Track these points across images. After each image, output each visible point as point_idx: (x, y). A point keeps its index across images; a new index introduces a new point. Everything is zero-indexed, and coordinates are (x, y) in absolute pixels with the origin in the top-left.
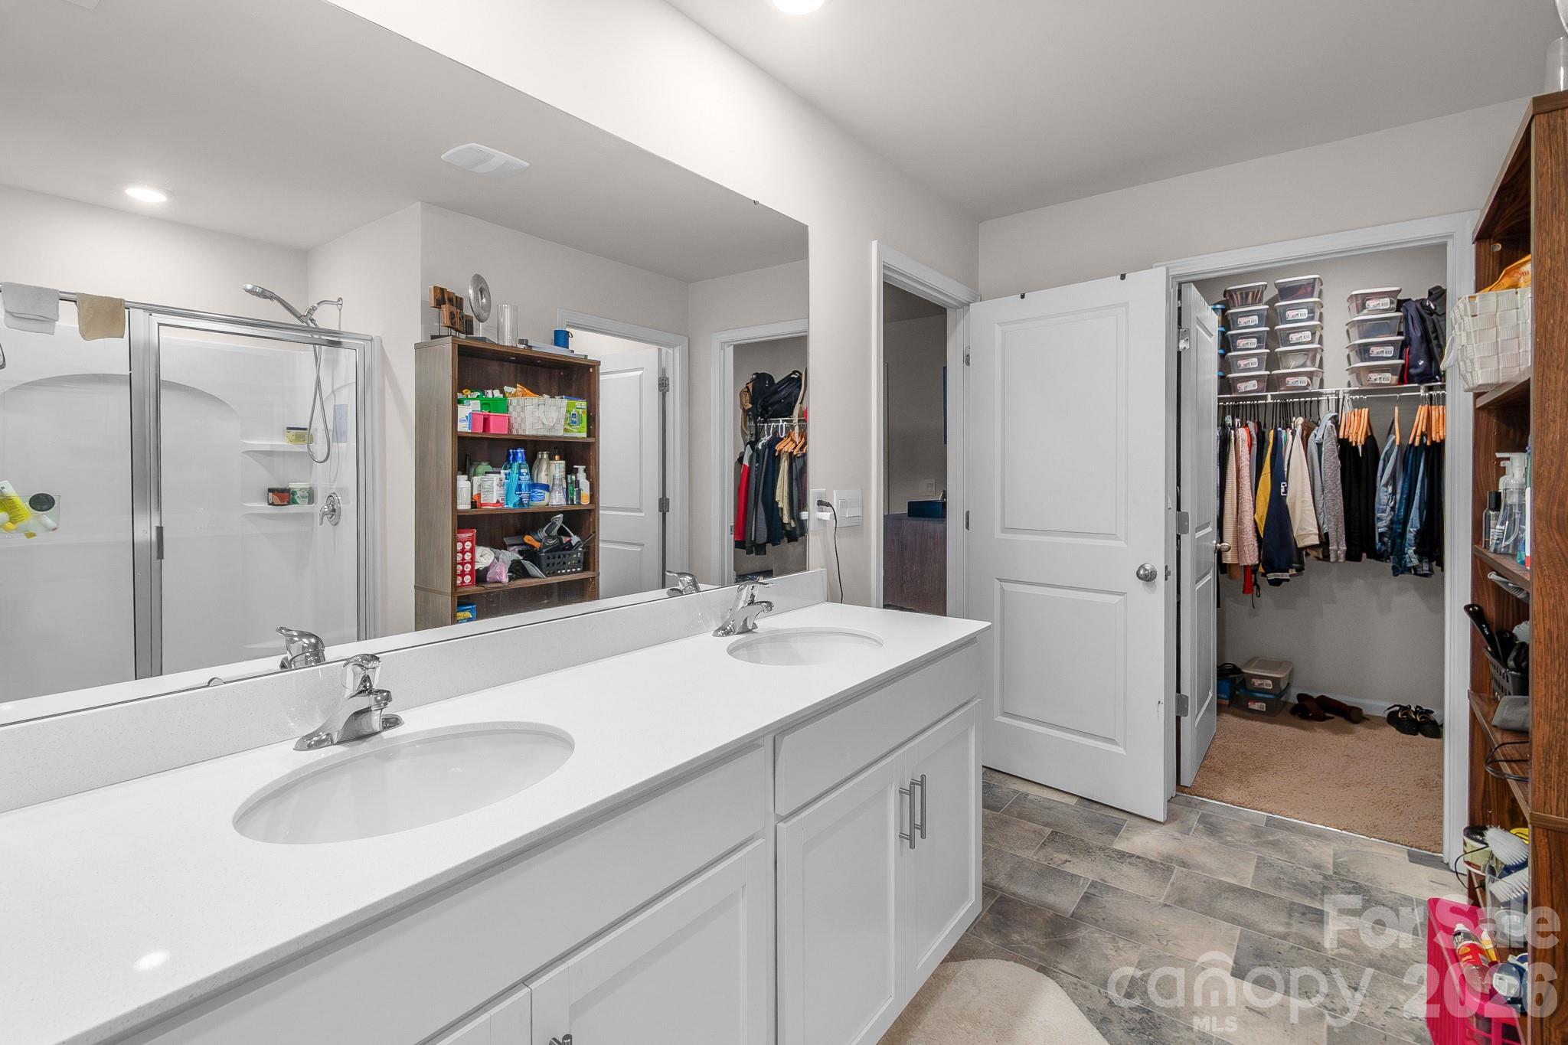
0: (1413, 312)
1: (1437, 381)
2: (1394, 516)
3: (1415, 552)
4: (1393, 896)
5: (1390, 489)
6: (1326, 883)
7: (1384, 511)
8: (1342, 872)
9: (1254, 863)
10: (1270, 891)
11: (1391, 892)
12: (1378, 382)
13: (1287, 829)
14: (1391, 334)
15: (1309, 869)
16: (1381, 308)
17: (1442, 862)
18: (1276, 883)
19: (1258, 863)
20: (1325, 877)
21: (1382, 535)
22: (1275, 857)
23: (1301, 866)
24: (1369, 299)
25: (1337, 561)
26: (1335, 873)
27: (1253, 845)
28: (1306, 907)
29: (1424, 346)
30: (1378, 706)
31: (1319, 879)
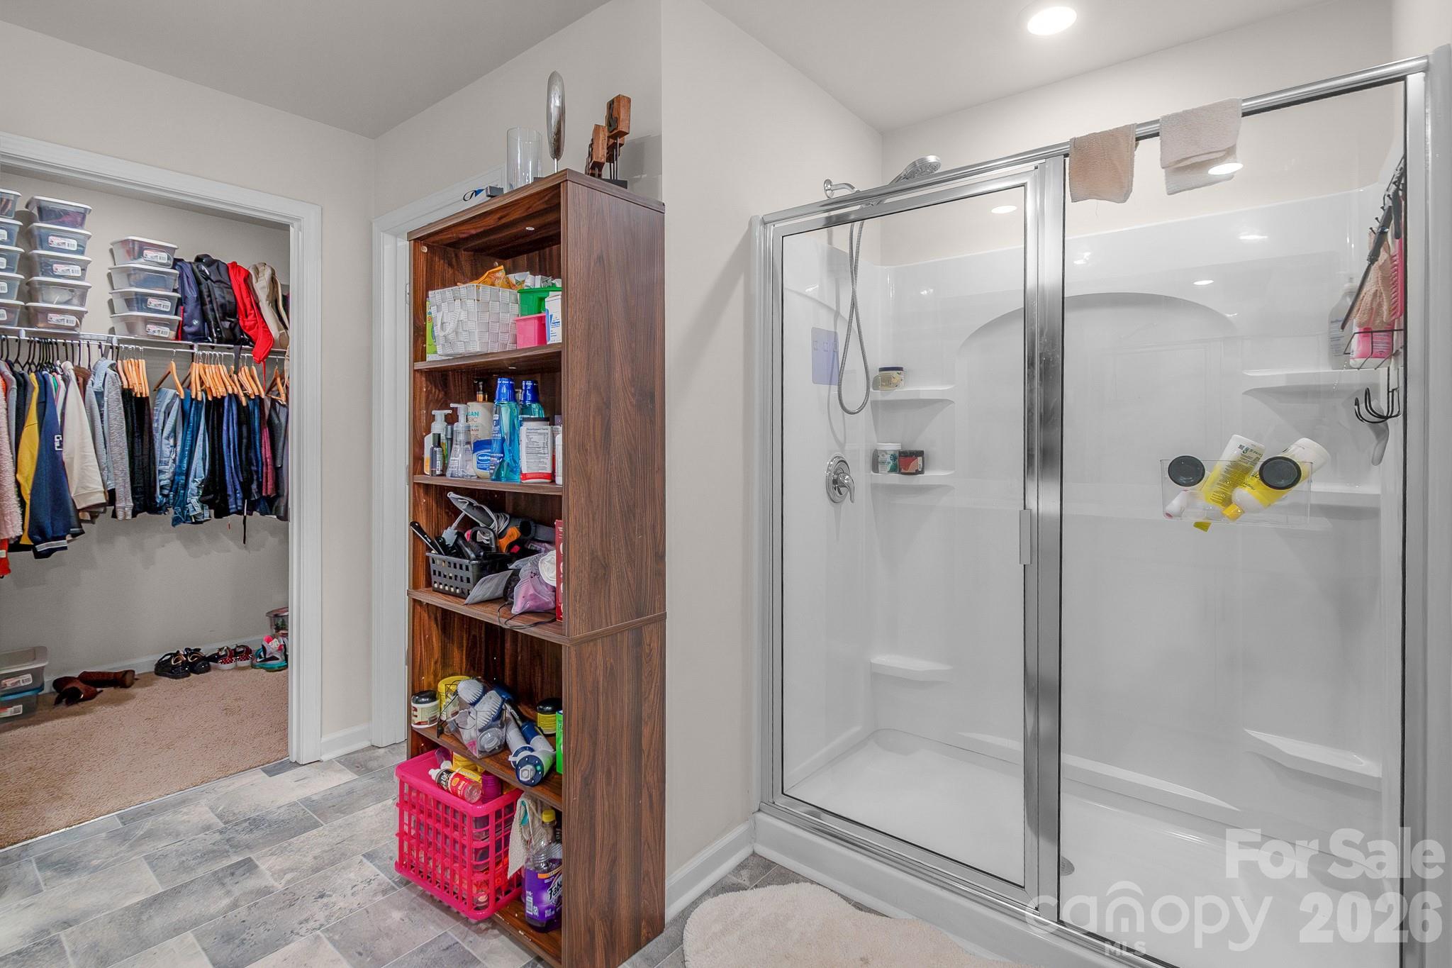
0: (188, 271)
1: (209, 342)
2: (176, 468)
3: (199, 501)
4: (282, 810)
5: (172, 441)
6: (226, 836)
7: (166, 464)
8: (231, 819)
9: (146, 867)
10: (186, 878)
11: (279, 808)
12: (156, 334)
13: (149, 815)
14: (166, 288)
15: (202, 835)
16: (159, 261)
17: (291, 762)
18: (184, 868)
19: (149, 863)
20: (221, 832)
21: (162, 488)
22: (161, 845)
23: (192, 838)
24: (146, 249)
25: (124, 519)
26: (226, 823)
27: (128, 851)
28: (229, 867)
29: (199, 307)
30: (143, 663)
31: (217, 837)
